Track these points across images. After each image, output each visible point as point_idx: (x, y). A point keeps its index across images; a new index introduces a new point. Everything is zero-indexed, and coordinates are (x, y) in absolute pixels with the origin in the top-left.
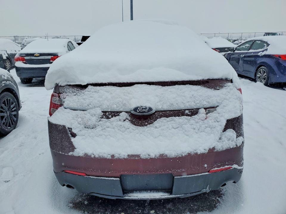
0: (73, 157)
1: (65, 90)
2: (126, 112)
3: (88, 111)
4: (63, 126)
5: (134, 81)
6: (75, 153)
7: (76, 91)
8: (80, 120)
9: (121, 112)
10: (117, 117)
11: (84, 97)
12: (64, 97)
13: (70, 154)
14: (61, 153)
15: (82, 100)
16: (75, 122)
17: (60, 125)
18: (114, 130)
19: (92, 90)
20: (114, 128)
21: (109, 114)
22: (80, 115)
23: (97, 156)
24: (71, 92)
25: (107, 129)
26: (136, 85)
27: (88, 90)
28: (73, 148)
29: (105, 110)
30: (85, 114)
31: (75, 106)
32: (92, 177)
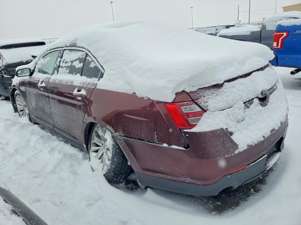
0: (240, 153)
1: (202, 94)
2: (256, 98)
3: (234, 106)
4: (221, 129)
5: (251, 71)
6: (241, 149)
7: (214, 92)
8: (232, 117)
9: (253, 99)
10: (253, 104)
11: (227, 94)
12: (205, 101)
13: (237, 152)
14: (227, 156)
15: (226, 98)
16: (229, 121)
17: (218, 130)
18: (256, 116)
19: (230, 86)
20: (255, 114)
21: (248, 104)
22: (230, 112)
23: (256, 143)
24: (210, 94)
25: (252, 117)
26: (253, 73)
27: (227, 87)
28: (235, 146)
29: (245, 101)
30: (233, 110)
31: (222, 106)
32: (252, 164)
